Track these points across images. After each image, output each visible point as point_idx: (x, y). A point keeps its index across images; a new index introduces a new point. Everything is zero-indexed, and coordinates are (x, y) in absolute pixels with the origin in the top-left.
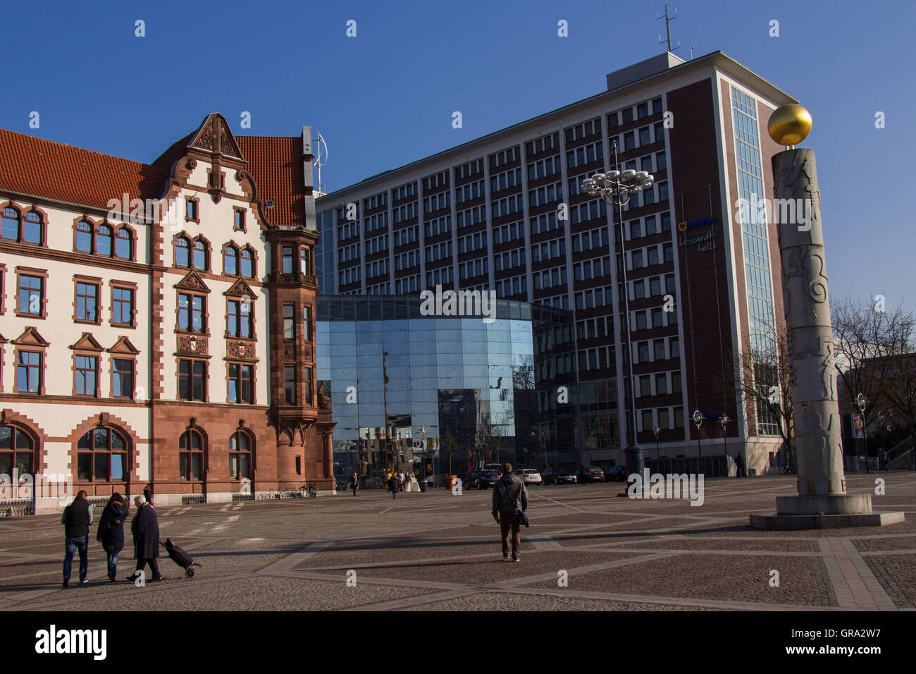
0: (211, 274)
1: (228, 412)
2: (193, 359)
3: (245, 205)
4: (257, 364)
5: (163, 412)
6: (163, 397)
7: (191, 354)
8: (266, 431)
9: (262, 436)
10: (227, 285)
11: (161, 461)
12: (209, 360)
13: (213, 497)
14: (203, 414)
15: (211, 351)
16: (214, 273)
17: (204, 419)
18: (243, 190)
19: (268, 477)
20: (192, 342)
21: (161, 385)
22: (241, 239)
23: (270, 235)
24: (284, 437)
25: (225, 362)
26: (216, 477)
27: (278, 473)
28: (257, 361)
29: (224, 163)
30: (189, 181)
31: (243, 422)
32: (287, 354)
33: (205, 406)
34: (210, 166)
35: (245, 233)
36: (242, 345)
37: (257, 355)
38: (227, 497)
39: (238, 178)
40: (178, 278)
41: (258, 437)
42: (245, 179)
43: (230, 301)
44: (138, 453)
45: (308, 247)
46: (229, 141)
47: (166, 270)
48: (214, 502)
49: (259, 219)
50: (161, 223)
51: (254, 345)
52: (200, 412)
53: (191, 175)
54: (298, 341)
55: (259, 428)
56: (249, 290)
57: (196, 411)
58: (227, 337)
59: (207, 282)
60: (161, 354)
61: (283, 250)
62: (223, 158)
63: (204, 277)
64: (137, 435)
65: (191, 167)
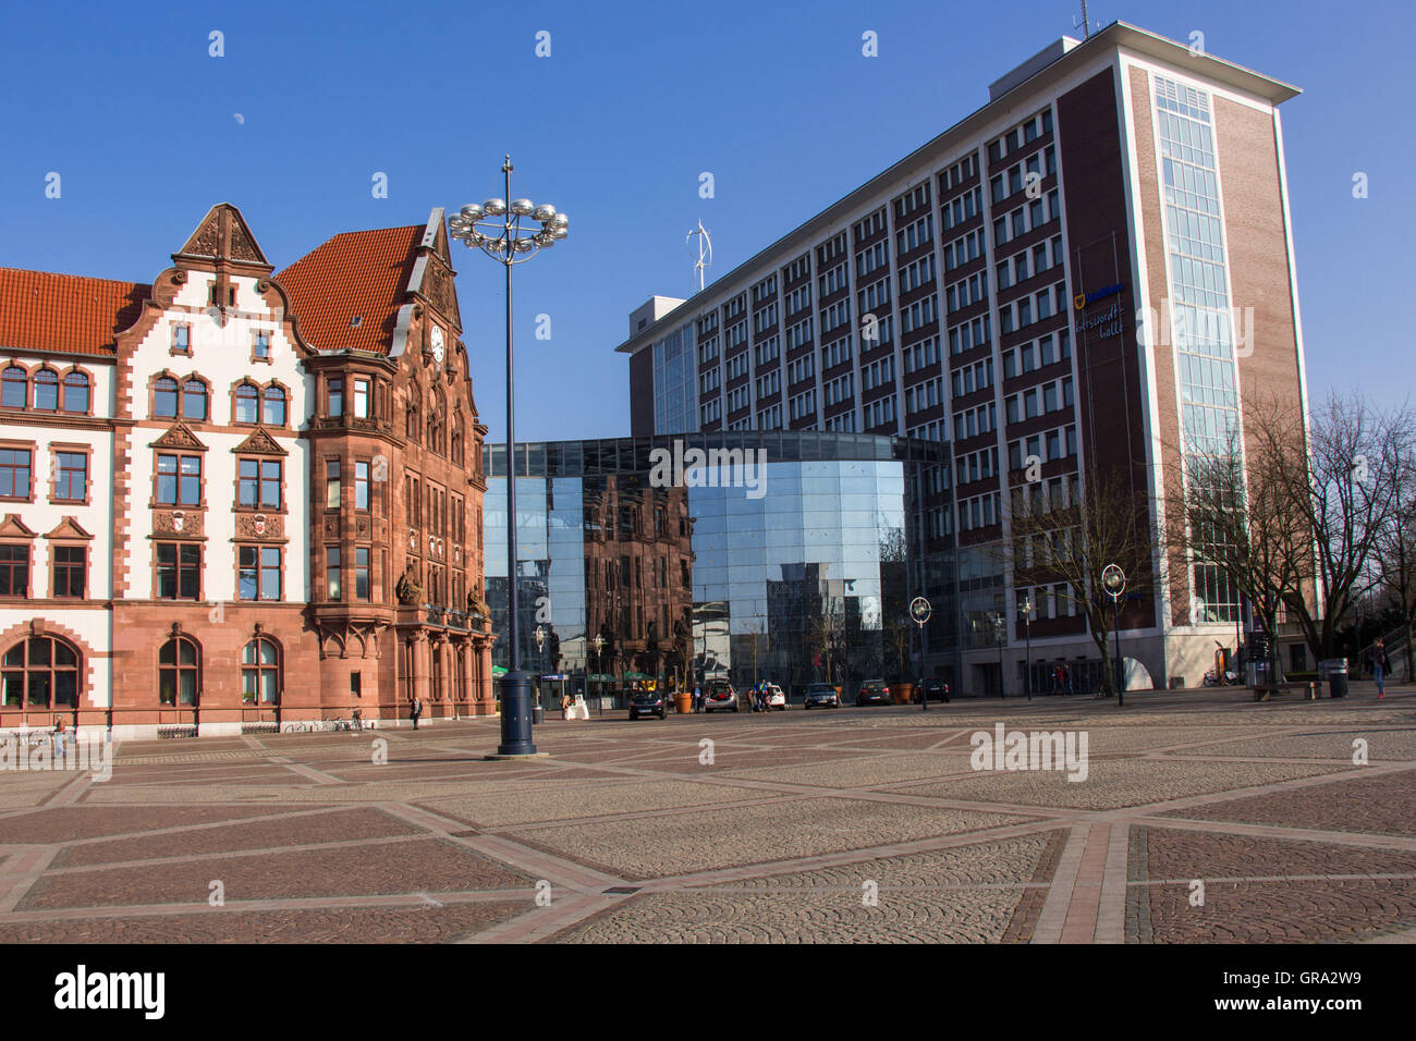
0: (211, 425)
1: (237, 613)
2: (179, 543)
3: (272, 325)
4: (286, 546)
5: (129, 615)
6: (128, 595)
7: (176, 536)
8: (302, 637)
9: (294, 646)
10: (239, 439)
11: (125, 680)
12: (206, 543)
13: (208, 729)
14: (195, 617)
15: (208, 530)
16: (215, 424)
17: (195, 624)
18: (268, 305)
19: (305, 701)
20: (177, 519)
21: (126, 580)
22: (262, 375)
23: (310, 364)
24: (330, 645)
25: (233, 544)
26: (215, 702)
27: (322, 696)
28: (286, 542)
29: (235, 271)
30: (176, 301)
31: (262, 626)
32: (328, 529)
33: (199, 605)
34: (213, 277)
35: (270, 365)
36: (261, 519)
37: (287, 533)
38: (233, 728)
39: (262, 289)
40: (157, 434)
41: (286, 647)
42: (272, 289)
43: (242, 460)
44: (92, 671)
45: (368, 377)
46: (246, 240)
47: (135, 423)
48: (210, 735)
49: (296, 343)
50: (130, 362)
51: (282, 520)
52: (189, 615)
53: (180, 292)
54: (343, 510)
55: (290, 633)
56: (273, 443)
57: (181, 612)
58: (236, 511)
59: (203, 437)
60: (127, 538)
61: (329, 384)
62: (233, 263)
63: (200, 430)
64: (90, 647)
65: (178, 281)
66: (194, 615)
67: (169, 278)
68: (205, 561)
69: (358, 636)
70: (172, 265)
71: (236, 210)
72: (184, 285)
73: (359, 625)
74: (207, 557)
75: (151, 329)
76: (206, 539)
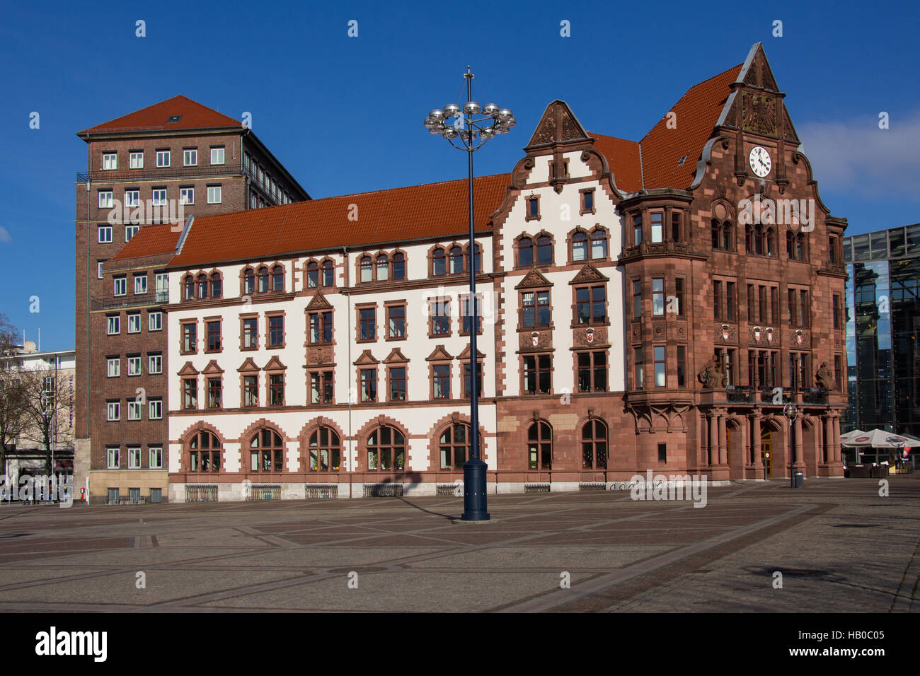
0: (554, 267)
1: (576, 402)
2: (536, 354)
3: (594, 184)
4: (609, 349)
5: (506, 408)
6: (505, 394)
7: (533, 350)
8: (622, 418)
9: (615, 425)
10: (573, 274)
11: (504, 452)
12: (554, 353)
13: (557, 486)
14: (547, 407)
15: (555, 343)
16: (557, 265)
17: (547, 411)
18: (591, 169)
19: (623, 466)
20: (534, 338)
21: (504, 383)
22: (588, 223)
23: (621, 208)
24: (642, 423)
25: (572, 352)
26: (562, 467)
27: (638, 463)
28: (610, 346)
29: (565, 149)
30: (529, 182)
31: (592, 411)
32: (635, 334)
33: (549, 398)
34: (551, 157)
35: (594, 214)
36: (590, 332)
37: (610, 340)
38: (573, 486)
39: (585, 158)
40: (518, 279)
41: (611, 425)
42: (592, 156)
43: (577, 289)
44: (486, 446)
45: (662, 209)
46: (572, 124)
47: (506, 274)
48: (558, 491)
49: (612, 193)
50: (501, 232)
51: (606, 330)
52: (544, 405)
53: (530, 174)
54: (642, 318)
55: (613, 415)
56: (598, 273)
57: (539, 404)
58: (574, 328)
59: (549, 276)
60: (503, 354)
61: (634, 220)
62: (564, 144)
63: (547, 271)
64: (485, 430)
65: (529, 167)
66: (547, 405)
67: (523, 167)
68: (554, 366)
69: (661, 415)
70: (525, 155)
71: (564, 103)
72: (533, 168)
73: (661, 407)
74: (555, 363)
75: (513, 205)
76: (554, 350)
